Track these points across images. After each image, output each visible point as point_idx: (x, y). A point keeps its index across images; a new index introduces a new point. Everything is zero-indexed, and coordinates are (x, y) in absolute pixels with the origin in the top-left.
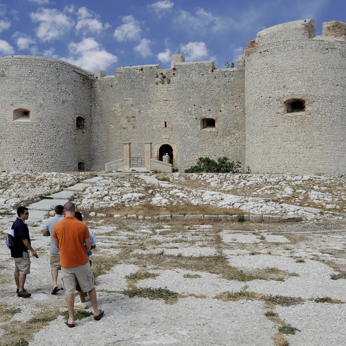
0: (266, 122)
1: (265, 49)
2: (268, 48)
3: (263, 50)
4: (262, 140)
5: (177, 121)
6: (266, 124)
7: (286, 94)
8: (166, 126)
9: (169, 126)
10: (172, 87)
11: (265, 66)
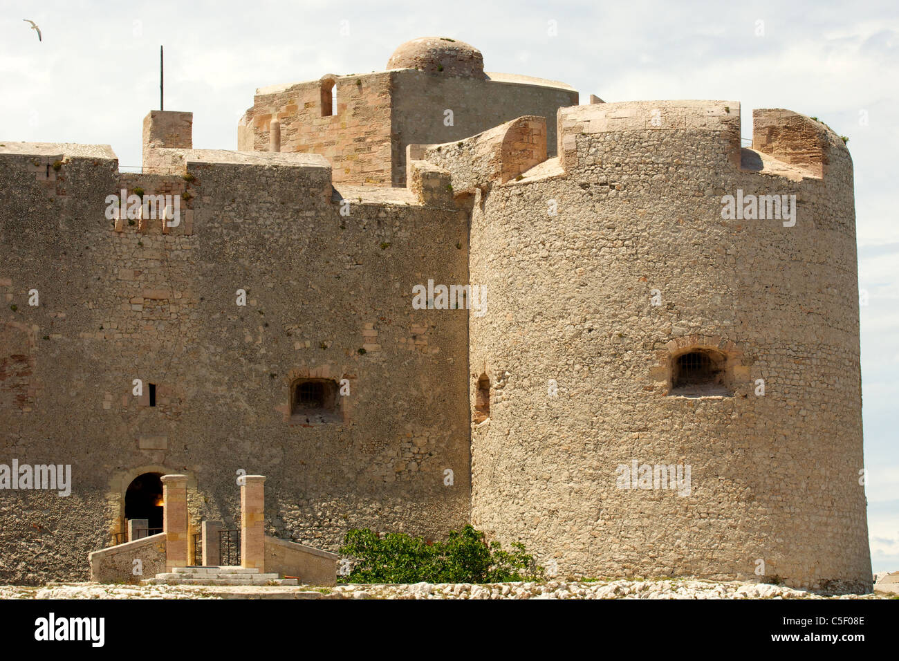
0: (608, 415)
1: (603, 178)
2: (613, 177)
3: (593, 178)
4: (591, 471)
5: (200, 381)
6: (607, 419)
7: (677, 329)
8: (153, 403)
9: (166, 401)
10: (179, 247)
11: (604, 232)
